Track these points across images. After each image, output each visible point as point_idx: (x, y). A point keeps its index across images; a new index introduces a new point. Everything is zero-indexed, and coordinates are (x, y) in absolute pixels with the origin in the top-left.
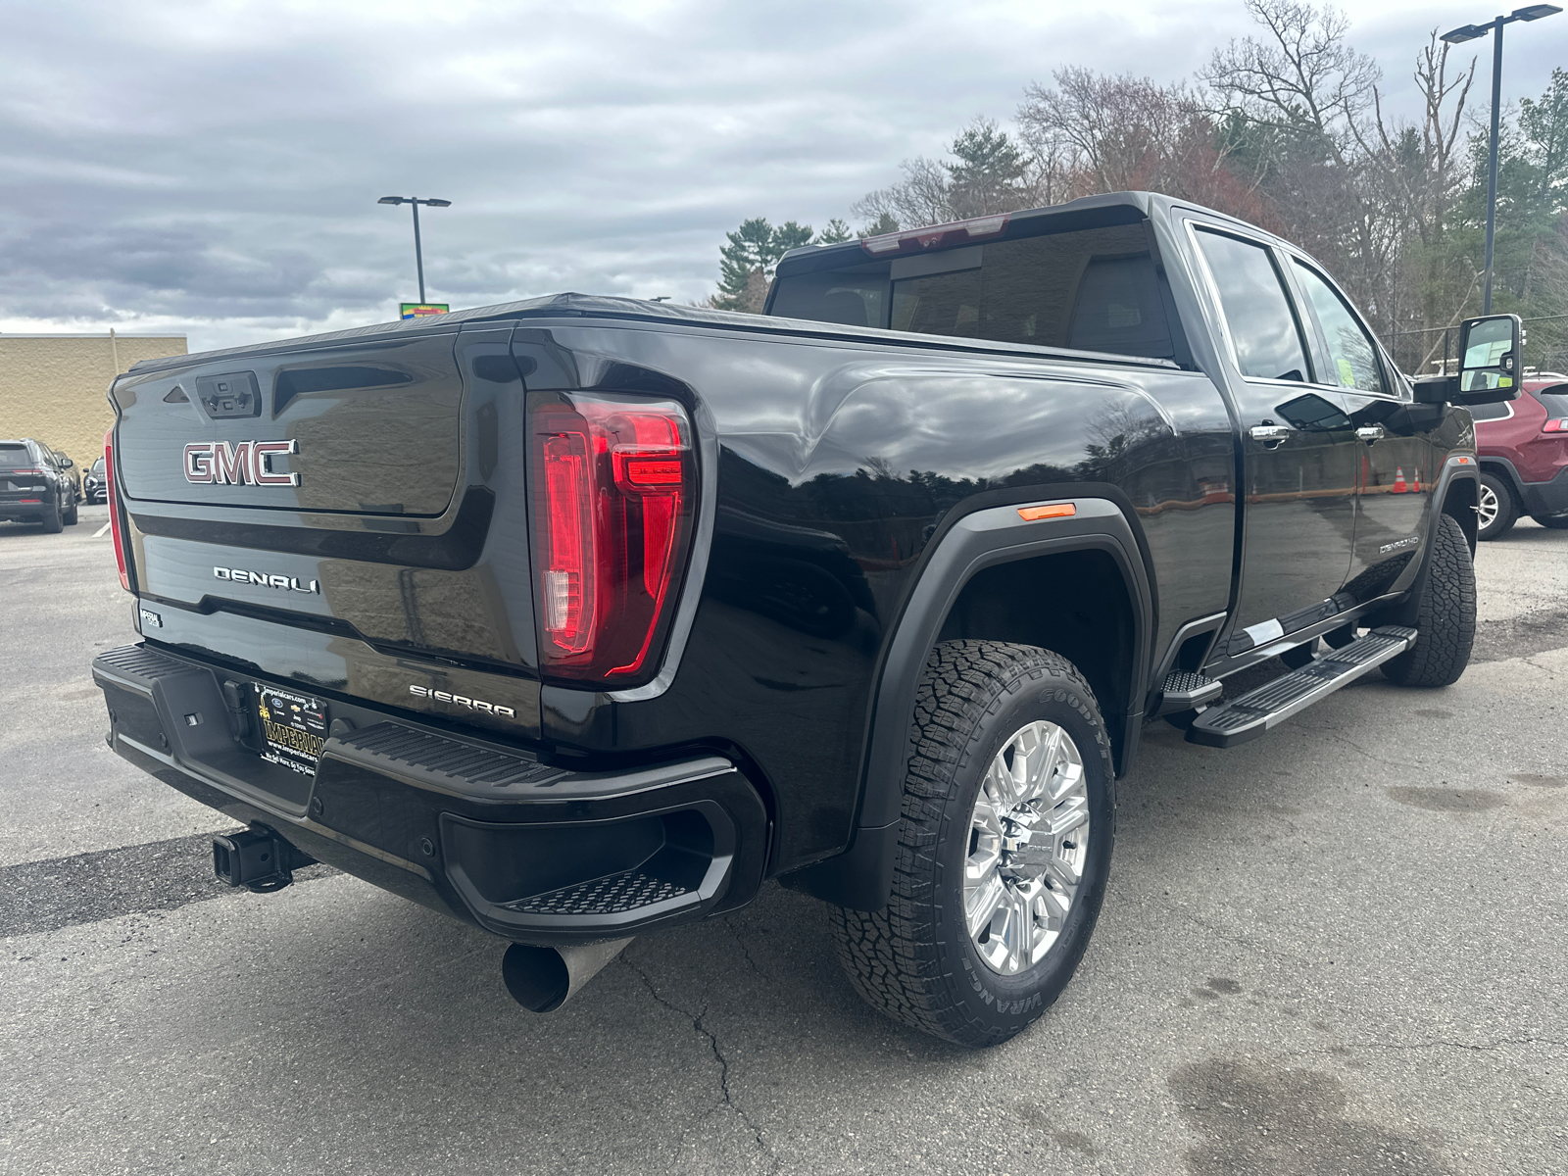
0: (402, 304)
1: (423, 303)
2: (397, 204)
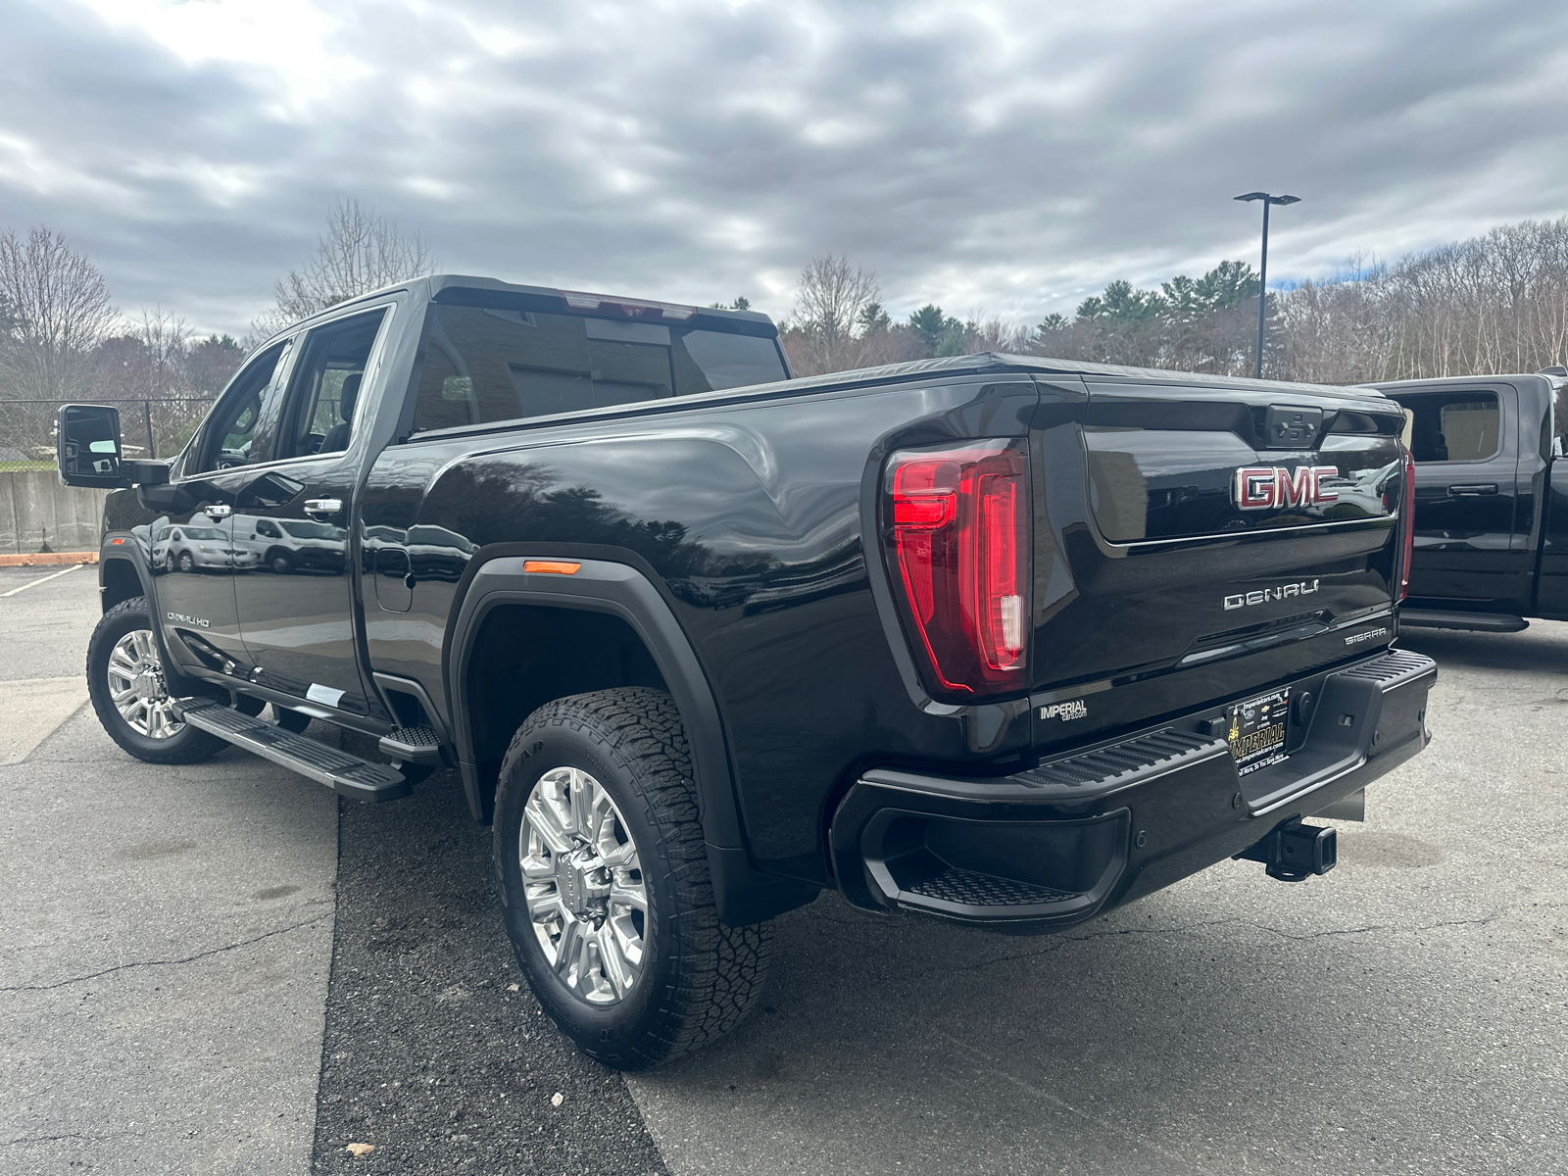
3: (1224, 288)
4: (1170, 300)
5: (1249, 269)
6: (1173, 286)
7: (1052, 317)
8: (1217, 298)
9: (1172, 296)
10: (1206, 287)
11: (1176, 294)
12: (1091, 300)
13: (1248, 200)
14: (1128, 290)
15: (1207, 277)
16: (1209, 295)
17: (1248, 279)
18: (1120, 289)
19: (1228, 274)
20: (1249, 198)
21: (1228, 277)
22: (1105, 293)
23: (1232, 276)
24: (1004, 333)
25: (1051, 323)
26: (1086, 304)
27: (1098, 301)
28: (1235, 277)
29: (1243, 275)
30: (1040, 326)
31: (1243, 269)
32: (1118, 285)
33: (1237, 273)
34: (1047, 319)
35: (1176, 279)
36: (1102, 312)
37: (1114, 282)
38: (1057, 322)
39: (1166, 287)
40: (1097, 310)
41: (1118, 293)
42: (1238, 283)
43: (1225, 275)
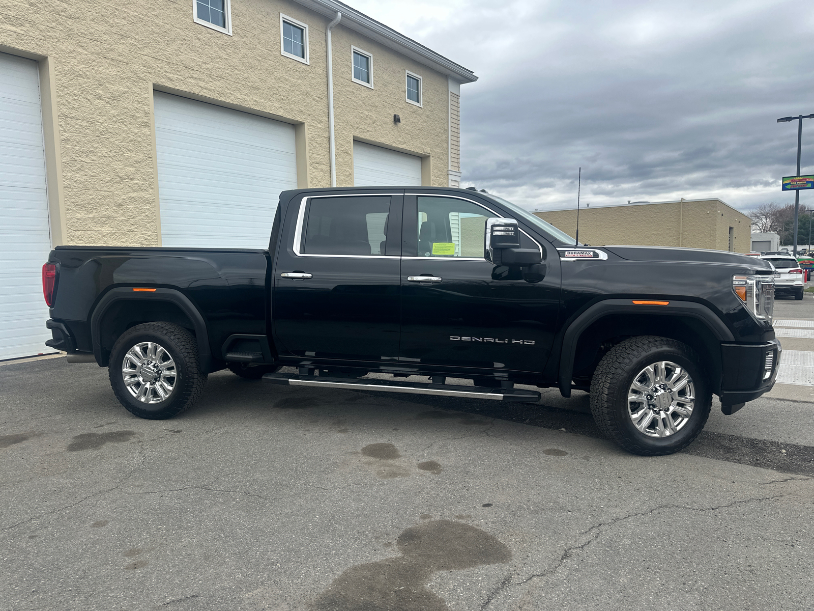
0: (783, 178)
1: (798, 175)
2: (789, 121)
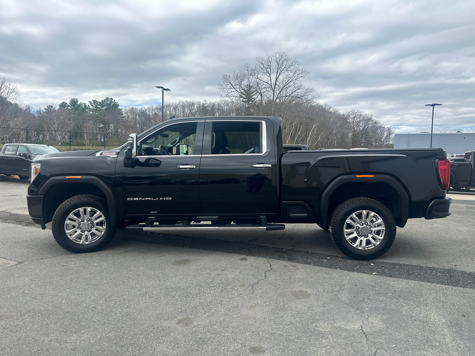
3: (107, 105)
4: (92, 107)
5: (115, 101)
6: (92, 102)
7: (50, 106)
8: (105, 108)
9: (92, 105)
10: (102, 104)
11: (94, 105)
12: (64, 103)
13: (159, 88)
14: (77, 102)
15: (102, 101)
16: (103, 107)
17: (114, 104)
18: (75, 101)
19: (108, 101)
20: (159, 87)
21: (108, 102)
22: (70, 101)
23: (110, 102)
24: (32, 109)
25: (49, 108)
26: (62, 104)
27: (66, 103)
28: (111, 102)
29: (113, 102)
30: (45, 109)
31: (113, 100)
32: (74, 99)
33: (111, 101)
34: (47, 106)
35: (93, 100)
36: (68, 107)
37: (73, 98)
38: (51, 108)
39: (90, 102)
40: (66, 106)
41: (74, 102)
42: (112, 104)
43: (107, 101)
